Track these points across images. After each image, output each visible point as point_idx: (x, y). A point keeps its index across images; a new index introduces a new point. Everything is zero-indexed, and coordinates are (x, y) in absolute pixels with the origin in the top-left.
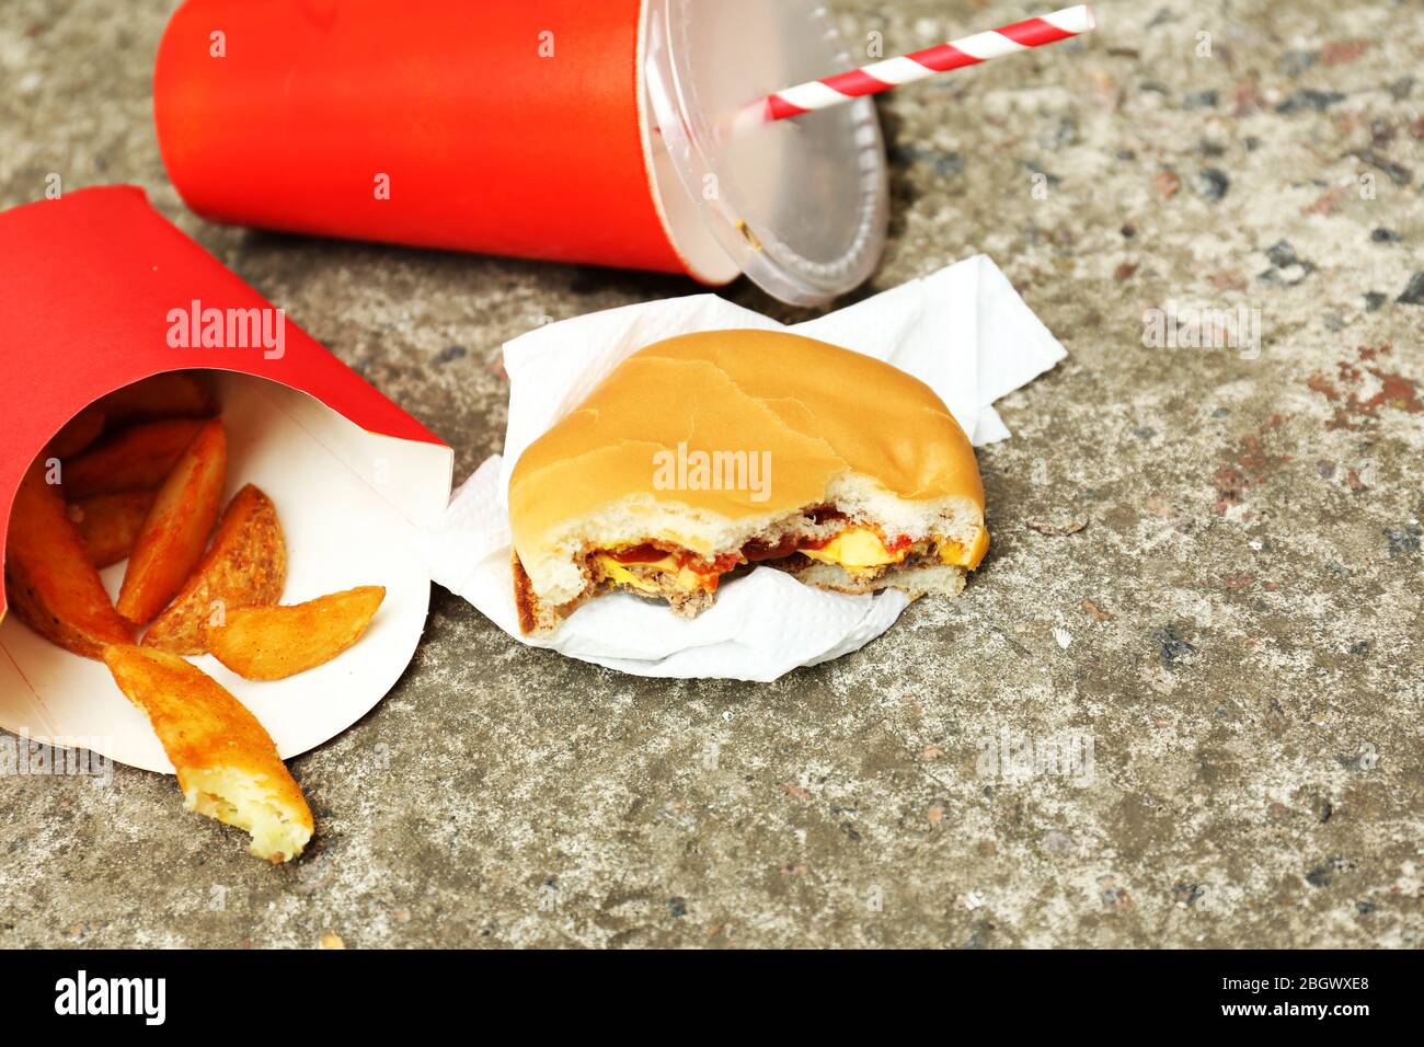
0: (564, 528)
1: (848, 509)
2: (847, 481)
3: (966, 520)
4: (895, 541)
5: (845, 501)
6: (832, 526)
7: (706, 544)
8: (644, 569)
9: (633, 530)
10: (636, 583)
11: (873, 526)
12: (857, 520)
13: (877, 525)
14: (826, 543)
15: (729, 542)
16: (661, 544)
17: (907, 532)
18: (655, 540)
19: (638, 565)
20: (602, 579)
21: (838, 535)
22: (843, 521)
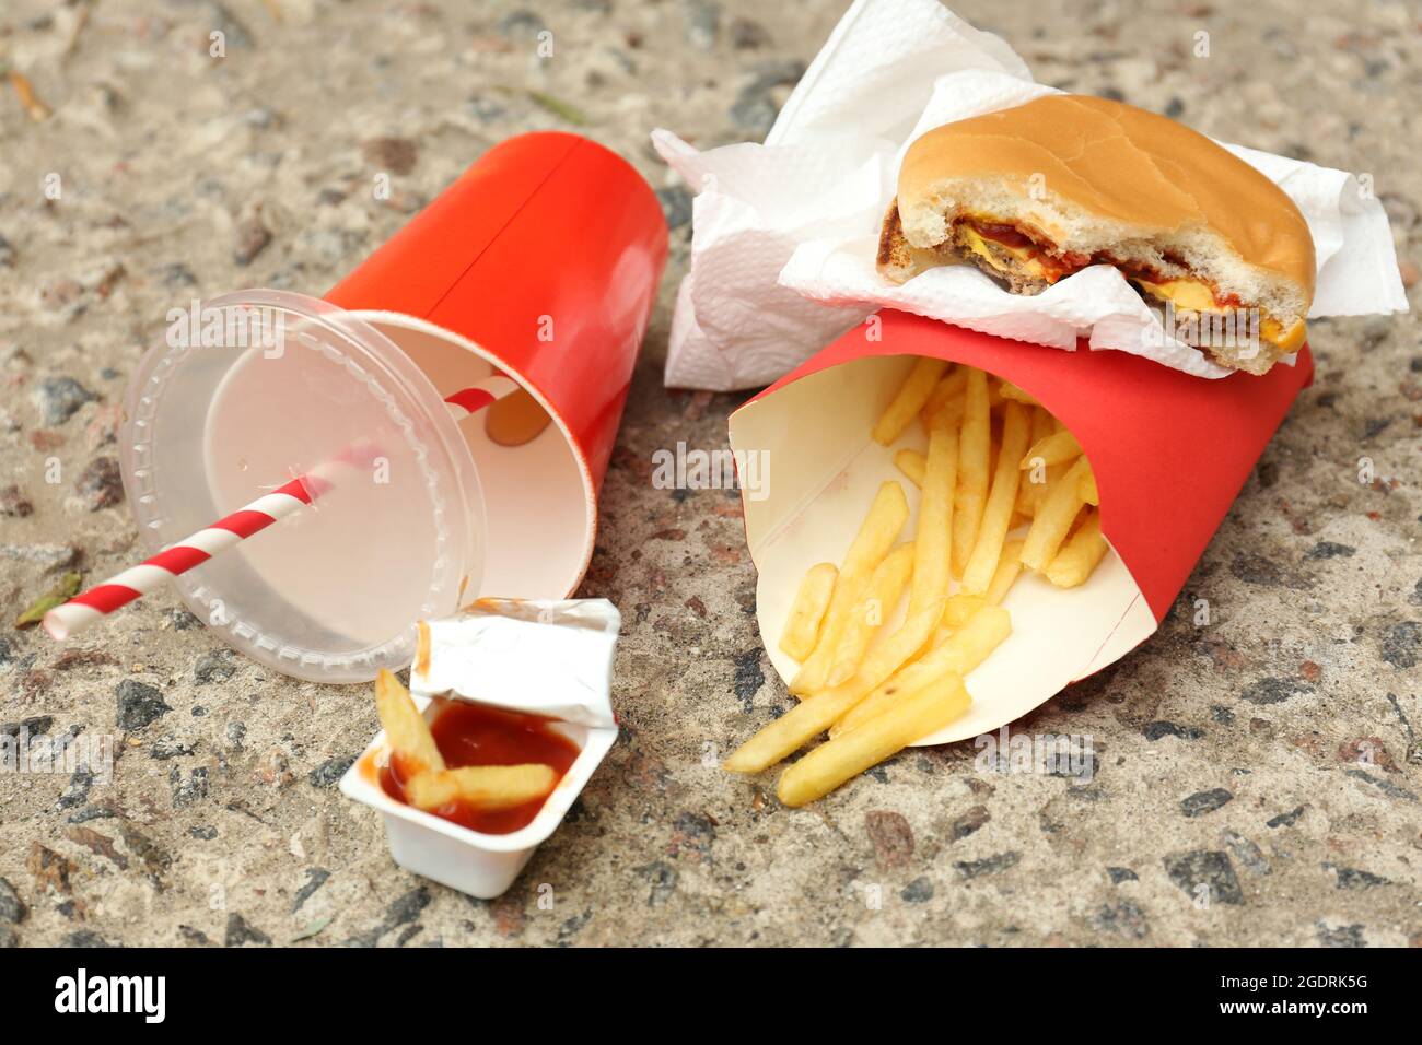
0: (947, 183)
1: (1194, 262)
2: (1201, 235)
3: (1293, 306)
4: (1226, 297)
5: (1194, 254)
6: (1176, 270)
7: (1063, 233)
8: (998, 249)
9: (1003, 208)
10: (988, 258)
11: (1210, 283)
12: (1199, 274)
13: (1214, 282)
14: (1165, 281)
15: (1083, 241)
16: (1023, 226)
17: (1240, 293)
18: (1019, 221)
19: (996, 244)
20: (960, 243)
21: (1177, 279)
22: (1186, 270)
